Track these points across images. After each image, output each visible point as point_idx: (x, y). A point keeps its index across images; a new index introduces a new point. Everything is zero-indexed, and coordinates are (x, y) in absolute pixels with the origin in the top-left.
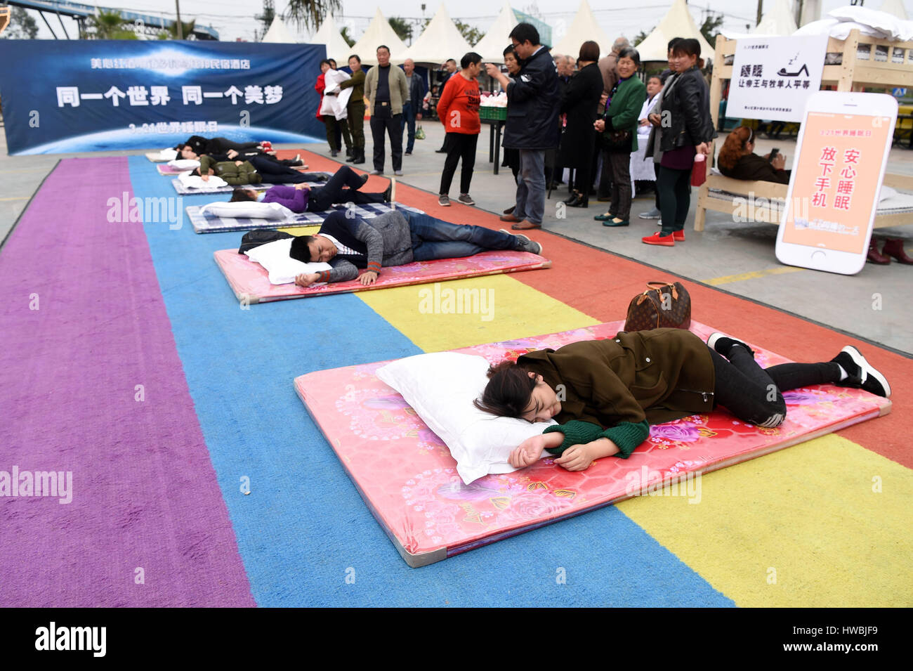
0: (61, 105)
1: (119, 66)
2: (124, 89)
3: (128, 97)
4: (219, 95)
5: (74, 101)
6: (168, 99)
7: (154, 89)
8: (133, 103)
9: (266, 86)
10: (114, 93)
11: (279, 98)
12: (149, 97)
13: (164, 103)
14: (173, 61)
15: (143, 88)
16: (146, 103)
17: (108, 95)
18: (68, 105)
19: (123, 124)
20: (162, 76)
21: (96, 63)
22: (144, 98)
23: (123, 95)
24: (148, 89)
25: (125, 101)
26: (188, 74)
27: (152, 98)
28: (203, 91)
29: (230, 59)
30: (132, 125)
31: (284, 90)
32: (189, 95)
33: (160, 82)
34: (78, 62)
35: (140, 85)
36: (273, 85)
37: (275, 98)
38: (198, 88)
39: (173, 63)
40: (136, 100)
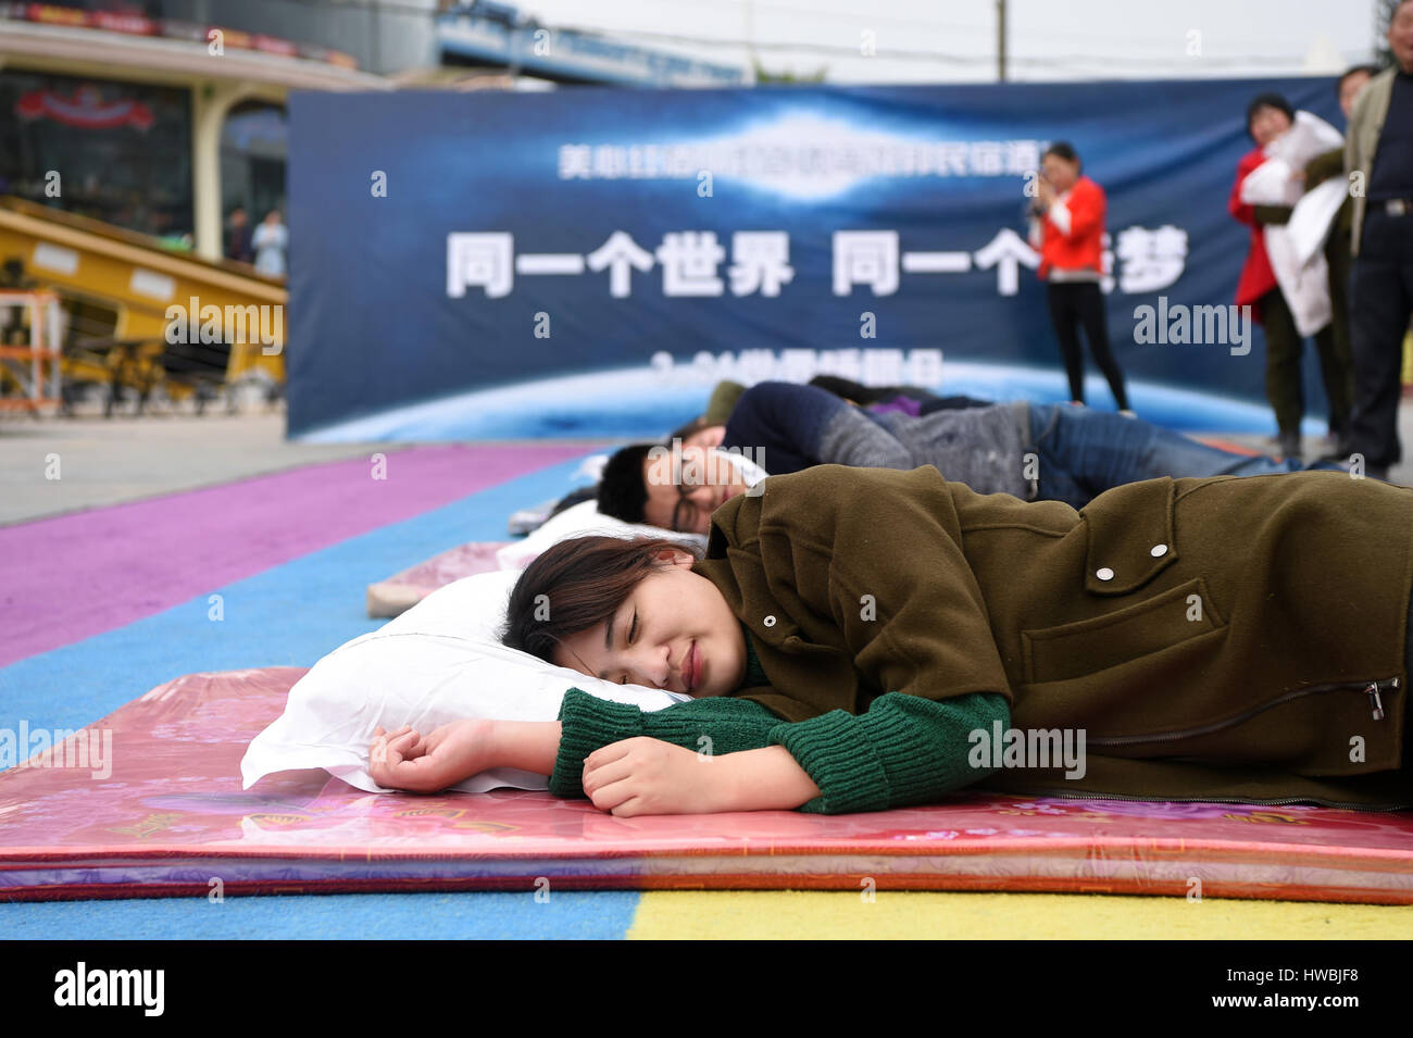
0: (456, 288)
1: (643, 165)
2: (650, 242)
3: (658, 269)
4: (956, 262)
5: (496, 277)
6: (786, 274)
7: (745, 243)
8: (674, 286)
9: (1126, 227)
10: (619, 256)
11: (1171, 270)
12: (724, 269)
13: (771, 289)
14: (815, 153)
15: (709, 239)
16: (714, 288)
17: (598, 260)
18: (475, 292)
19: (634, 354)
20: (772, 199)
21: (576, 161)
22: (709, 269)
23: (644, 261)
24: (725, 241)
25: (648, 281)
26: (859, 193)
27: (735, 273)
28: (905, 247)
29: (1002, 139)
30: (663, 359)
31: (1192, 245)
32: (857, 264)
33: (766, 217)
34: (521, 157)
35: (699, 227)
36: (1151, 224)
37: (1158, 271)
38: (887, 241)
39: (813, 159)
40: (683, 277)
